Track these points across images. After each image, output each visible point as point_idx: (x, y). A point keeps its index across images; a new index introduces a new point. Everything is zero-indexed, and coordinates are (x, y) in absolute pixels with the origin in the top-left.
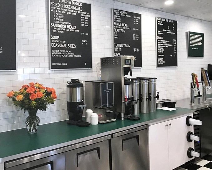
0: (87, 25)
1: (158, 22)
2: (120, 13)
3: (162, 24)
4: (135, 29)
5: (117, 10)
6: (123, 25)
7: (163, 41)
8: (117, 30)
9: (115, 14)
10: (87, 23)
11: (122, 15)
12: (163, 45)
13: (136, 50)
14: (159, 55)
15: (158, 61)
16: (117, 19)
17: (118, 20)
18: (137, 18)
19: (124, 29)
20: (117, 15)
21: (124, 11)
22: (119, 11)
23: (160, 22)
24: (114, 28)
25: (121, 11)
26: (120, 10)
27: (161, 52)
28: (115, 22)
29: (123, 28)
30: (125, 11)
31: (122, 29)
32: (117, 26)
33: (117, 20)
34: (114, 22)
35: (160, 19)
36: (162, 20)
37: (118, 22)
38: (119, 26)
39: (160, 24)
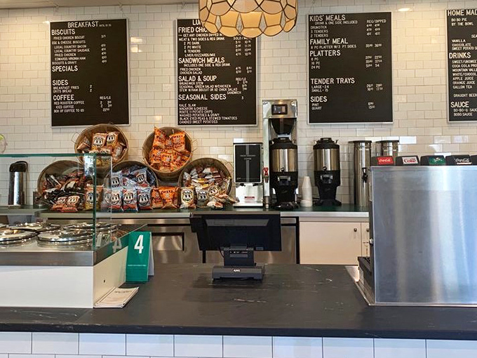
0: (249, 54)
1: (453, 20)
2: (327, 19)
3: (470, 24)
4: (371, 45)
5: (319, 15)
6: (335, 41)
7: (472, 61)
8: (319, 53)
9: (311, 24)
11: (332, 23)
12: (471, 70)
13: (374, 87)
14: (456, 96)
15: (451, 109)
16: (319, 31)
17: (322, 33)
18: (377, 21)
19: (336, 50)
20: (317, 25)
21: (337, 15)
22: (324, 18)
23: (458, 20)
24: (310, 50)
25: (328, 15)
26: (325, 15)
27: (464, 87)
28: (314, 38)
29: (335, 47)
30: (341, 15)
31: (334, 49)
32: (319, 45)
33: (319, 33)
34: (310, 38)
35: (458, 13)
36: (468, 13)
37: (319, 38)
38: (323, 45)
39: (461, 24)
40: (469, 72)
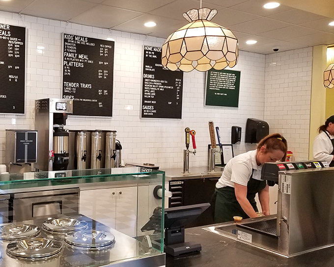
0: (18, 56)
1: (147, 52)
2: (76, 39)
3: (155, 57)
4: (102, 63)
5: (71, 35)
6: (81, 56)
7: (155, 81)
8: (70, 64)
9: (66, 40)
10: (18, 52)
11: (79, 43)
12: (154, 86)
13: (103, 92)
14: (145, 102)
15: (143, 110)
16: (71, 47)
17: (73, 49)
18: (106, 46)
19: (81, 62)
20: (69, 43)
21: (83, 37)
22: (74, 38)
23: (150, 53)
24: (64, 60)
25: (77, 36)
26: (75, 36)
27: (149, 97)
28: (67, 52)
29: (81, 60)
30: (85, 38)
31: (79, 62)
32: (70, 57)
33: (70, 49)
34: (64, 51)
35: (149, 49)
36: (154, 50)
37: (70, 52)
38: (73, 58)
39: (151, 56)
40: (152, 87)
